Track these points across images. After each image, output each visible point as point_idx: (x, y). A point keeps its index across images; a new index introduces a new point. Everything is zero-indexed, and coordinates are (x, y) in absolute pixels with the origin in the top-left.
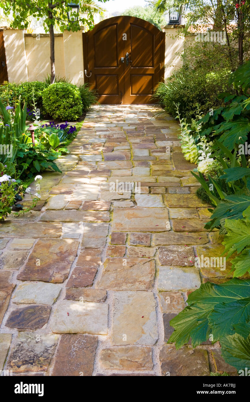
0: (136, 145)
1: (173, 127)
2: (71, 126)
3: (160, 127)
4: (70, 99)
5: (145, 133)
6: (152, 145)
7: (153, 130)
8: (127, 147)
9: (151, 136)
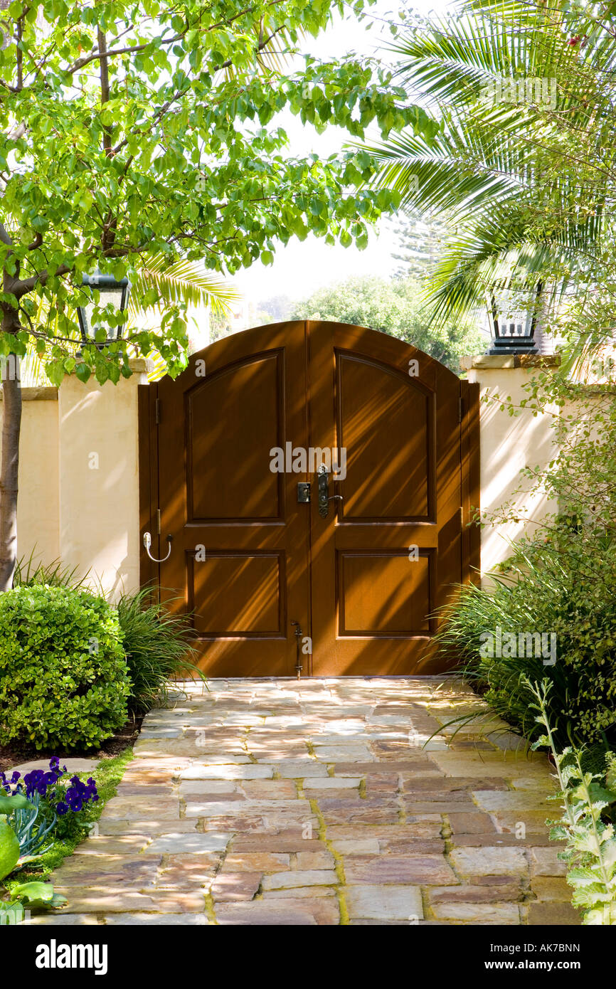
0: (362, 866)
1: (527, 781)
2: (75, 780)
3: (469, 779)
4: (75, 655)
5: (404, 810)
6: (434, 864)
7: (440, 794)
8: (322, 874)
9: (428, 821)
